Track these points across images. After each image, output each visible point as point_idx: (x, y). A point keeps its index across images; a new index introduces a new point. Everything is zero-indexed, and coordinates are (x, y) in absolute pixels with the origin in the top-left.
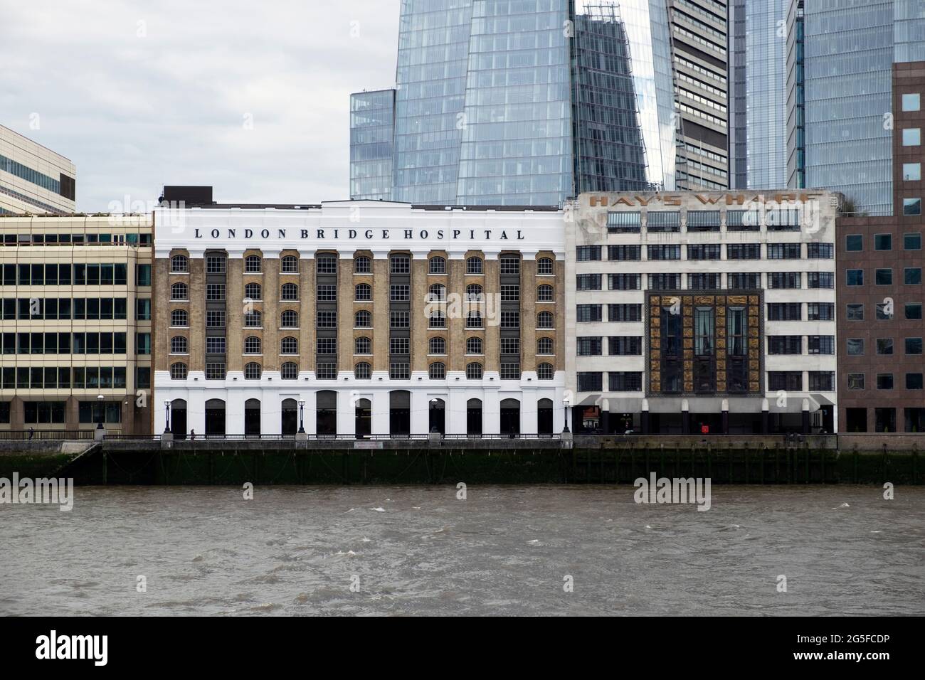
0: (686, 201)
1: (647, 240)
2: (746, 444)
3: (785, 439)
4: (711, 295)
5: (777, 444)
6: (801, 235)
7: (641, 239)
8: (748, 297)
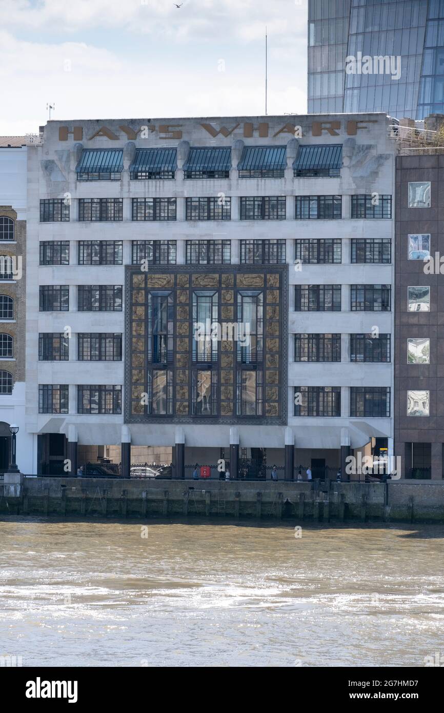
0: (189, 133)
1: (129, 191)
2: (259, 494)
3: (313, 489)
4: (214, 272)
5: (302, 495)
6: (341, 183)
7: (122, 189)
8: (265, 276)
